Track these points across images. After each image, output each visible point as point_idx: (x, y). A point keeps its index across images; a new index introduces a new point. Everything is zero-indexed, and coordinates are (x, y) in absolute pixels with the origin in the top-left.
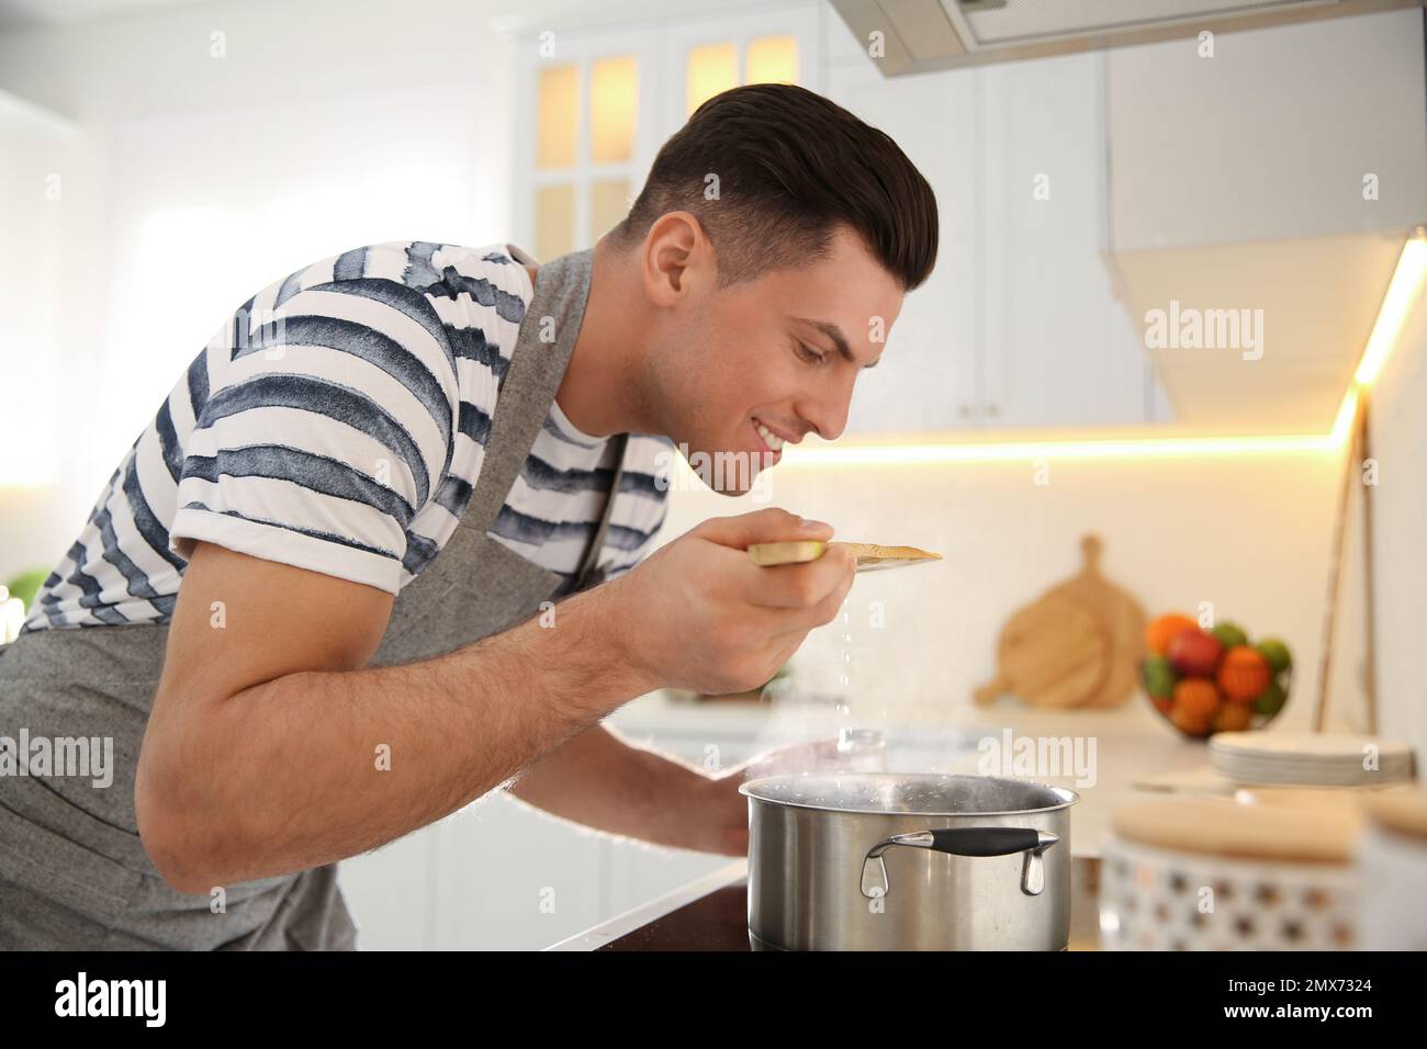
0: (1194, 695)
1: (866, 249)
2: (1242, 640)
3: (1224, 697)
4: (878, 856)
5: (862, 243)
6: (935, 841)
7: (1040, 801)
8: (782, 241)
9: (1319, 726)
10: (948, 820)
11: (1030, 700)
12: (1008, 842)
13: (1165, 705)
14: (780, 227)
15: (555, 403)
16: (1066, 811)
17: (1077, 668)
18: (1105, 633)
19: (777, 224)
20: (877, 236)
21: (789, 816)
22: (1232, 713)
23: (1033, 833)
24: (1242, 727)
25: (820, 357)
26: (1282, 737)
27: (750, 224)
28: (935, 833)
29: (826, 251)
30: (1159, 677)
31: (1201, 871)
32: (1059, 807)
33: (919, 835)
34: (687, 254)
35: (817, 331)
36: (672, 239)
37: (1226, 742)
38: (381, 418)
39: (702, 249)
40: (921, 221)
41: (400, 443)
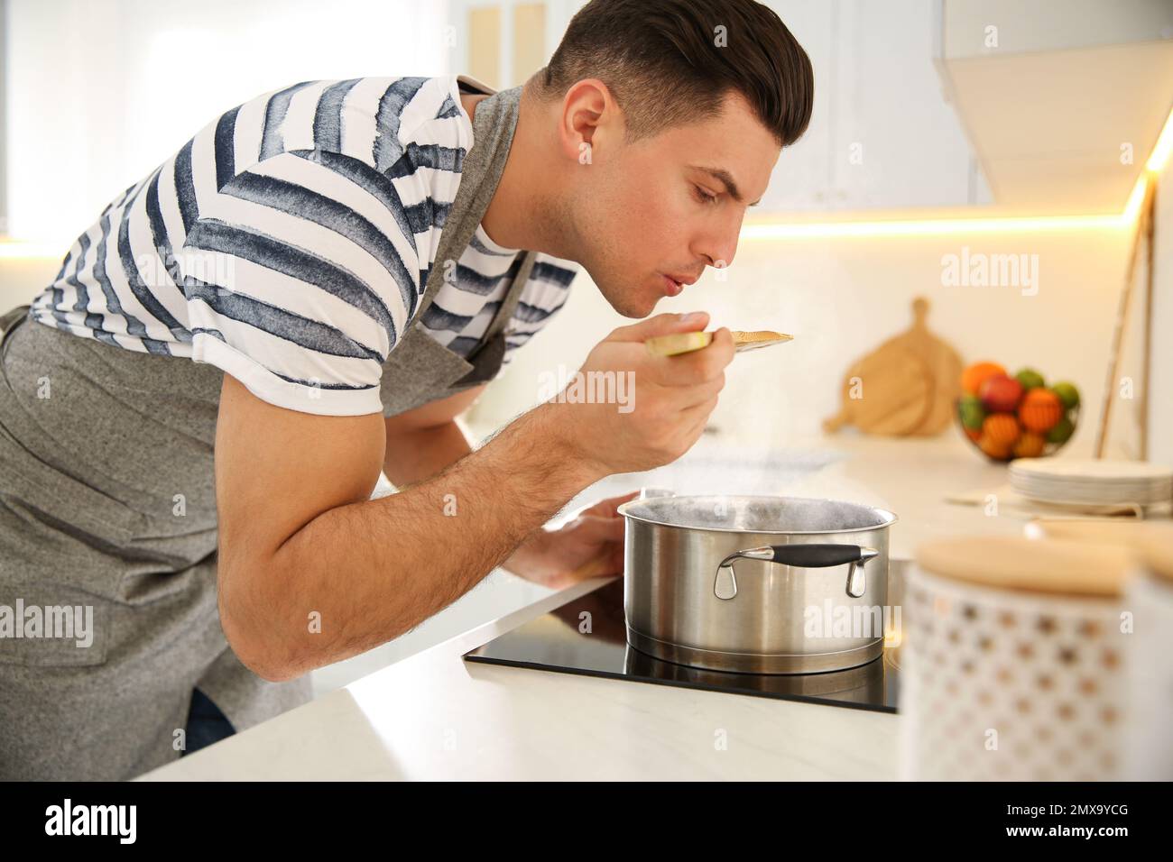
0: (999, 427)
1: (752, 113)
2: (1041, 384)
3: (1023, 429)
4: (729, 566)
5: (748, 106)
6: (775, 556)
7: (864, 521)
8: (681, 101)
9: (1099, 454)
10: (788, 537)
11: (866, 431)
12: (836, 555)
13: (975, 434)
14: (680, 90)
15: (480, 225)
16: (885, 530)
17: (905, 405)
18: (929, 377)
19: (677, 87)
20: (763, 102)
21: (656, 532)
22: (1029, 442)
23: (857, 549)
24: (1037, 454)
25: (713, 198)
26: (1068, 463)
27: (655, 87)
28: (775, 548)
29: (718, 111)
30: (971, 413)
31: (990, 603)
32: (880, 526)
33: (764, 549)
34: (599, 115)
35: (711, 178)
36: (585, 103)
37: (1022, 466)
38: (365, 294)
39: (611, 112)
40: (799, 86)
41: (380, 314)
